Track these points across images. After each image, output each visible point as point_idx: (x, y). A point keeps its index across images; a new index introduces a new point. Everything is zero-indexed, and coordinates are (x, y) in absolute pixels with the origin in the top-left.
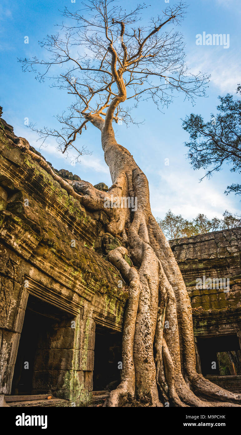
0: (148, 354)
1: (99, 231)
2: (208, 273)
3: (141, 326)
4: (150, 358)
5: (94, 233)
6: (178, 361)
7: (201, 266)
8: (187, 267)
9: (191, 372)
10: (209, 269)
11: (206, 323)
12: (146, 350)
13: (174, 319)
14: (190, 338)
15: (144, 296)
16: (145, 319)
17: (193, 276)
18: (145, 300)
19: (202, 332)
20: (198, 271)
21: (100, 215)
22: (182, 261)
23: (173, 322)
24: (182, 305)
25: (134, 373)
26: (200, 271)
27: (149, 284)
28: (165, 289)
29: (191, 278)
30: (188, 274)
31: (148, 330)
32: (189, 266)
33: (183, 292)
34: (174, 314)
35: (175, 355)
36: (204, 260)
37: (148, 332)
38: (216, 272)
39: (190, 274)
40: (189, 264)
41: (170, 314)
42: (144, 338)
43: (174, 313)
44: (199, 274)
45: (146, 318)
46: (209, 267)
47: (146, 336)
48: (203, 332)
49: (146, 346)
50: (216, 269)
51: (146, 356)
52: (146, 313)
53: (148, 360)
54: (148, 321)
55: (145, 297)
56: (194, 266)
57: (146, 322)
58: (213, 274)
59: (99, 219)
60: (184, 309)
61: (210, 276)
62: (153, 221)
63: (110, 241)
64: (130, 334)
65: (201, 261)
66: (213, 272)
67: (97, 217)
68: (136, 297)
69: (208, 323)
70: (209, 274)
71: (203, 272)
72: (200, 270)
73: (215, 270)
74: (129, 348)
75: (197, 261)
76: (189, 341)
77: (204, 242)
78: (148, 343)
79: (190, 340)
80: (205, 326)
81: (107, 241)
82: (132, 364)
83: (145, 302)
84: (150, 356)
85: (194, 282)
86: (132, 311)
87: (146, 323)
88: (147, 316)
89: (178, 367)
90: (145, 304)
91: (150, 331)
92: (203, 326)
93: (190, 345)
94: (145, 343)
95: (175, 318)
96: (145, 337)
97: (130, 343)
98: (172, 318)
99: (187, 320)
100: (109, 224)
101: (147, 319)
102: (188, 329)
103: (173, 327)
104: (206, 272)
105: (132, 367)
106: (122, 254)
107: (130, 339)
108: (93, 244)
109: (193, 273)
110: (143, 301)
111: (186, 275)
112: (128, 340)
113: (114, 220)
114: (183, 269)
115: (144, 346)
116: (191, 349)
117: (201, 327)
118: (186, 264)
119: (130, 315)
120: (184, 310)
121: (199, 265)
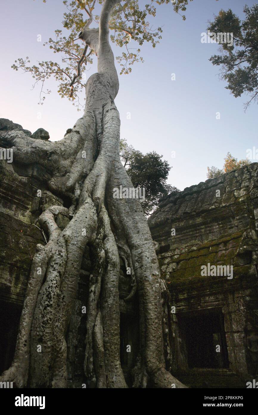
0: (44, 331)
1: (34, 189)
2: (208, 229)
3: (43, 296)
4: (46, 336)
5: (27, 193)
6: (113, 343)
7: (199, 220)
8: (182, 225)
9: (150, 360)
10: (209, 223)
11: (185, 295)
12: (43, 326)
13: (112, 289)
14: (152, 315)
15: (55, 260)
16: (49, 288)
17: (190, 235)
18: (55, 266)
19: (182, 308)
20: (196, 227)
21: (33, 169)
22: (177, 217)
23: (110, 292)
24: (145, 272)
25: (26, 357)
26: (198, 228)
27: (67, 245)
28: (103, 251)
29: (187, 238)
30: (184, 233)
31: (49, 301)
32: (185, 222)
33: (147, 255)
34: (112, 283)
35: (110, 336)
36: (203, 212)
37: (48, 303)
38: (217, 227)
39: (187, 232)
40: (185, 220)
41: (108, 282)
42: (42, 311)
43: (112, 281)
44: (198, 231)
45: (50, 286)
46: (209, 220)
47: (45, 308)
48: (184, 307)
49: (44, 321)
50: (217, 222)
51: (41, 333)
52: (51, 280)
53: (43, 338)
54: (52, 291)
55: (56, 262)
56: (191, 222)
57: (49, 291)
58: (214, 229)
59: (32, 175)
60: (146, 277)
61: (210, 233)
62: (119, 169)
63: (46, 200)
64: (28, 307)
65: (198, 215)
66: (215, 227)
67: (30, 173)
68: (39, 262)
69: (188, 295)
70: (210, 230)
71: (202, 229)
72: (199, 226)
73: (216, 224)
74: (25, 324)
75: (194, 215)
76: (151, 319)
77: (210, 188)
78: (47, 317)
79: (152, 317)
80: (185, 299)
81: (43, 200)
82: (25, 345)
83: (54, 268)
84: (46, 333)
85: (191, 243)
86: (33, 280)
87: (48, 293)
88: (52, 284)
89: (113, 351)
90: (53, 271)
91: (51, 303)
92: (183, 299)
93: (152, 324)
94: (43, 317)
95: (112, 287)
96: (44, 310)
97: (26, 318)
98: (109, 288)
99: (150, 291)
100: (50, 179)
101: (51, 288)
102: (151, 303)
103: (110, 299)
104: (206, 227)
105: (25, 347)
106: (54, 214)
107: (27, 313)
108: (29, 207)
109: (190, 232)
110: (52, 266)
111: (181, 234)
112: (25, 314)
113: (57, 174)
114: (179, 226)
115: (41, 321)
116: (153, 329)
117: (181, 300)
118: (182, 221)
119: (30, 284)
120: (147, 279)
121: (197, 219)
